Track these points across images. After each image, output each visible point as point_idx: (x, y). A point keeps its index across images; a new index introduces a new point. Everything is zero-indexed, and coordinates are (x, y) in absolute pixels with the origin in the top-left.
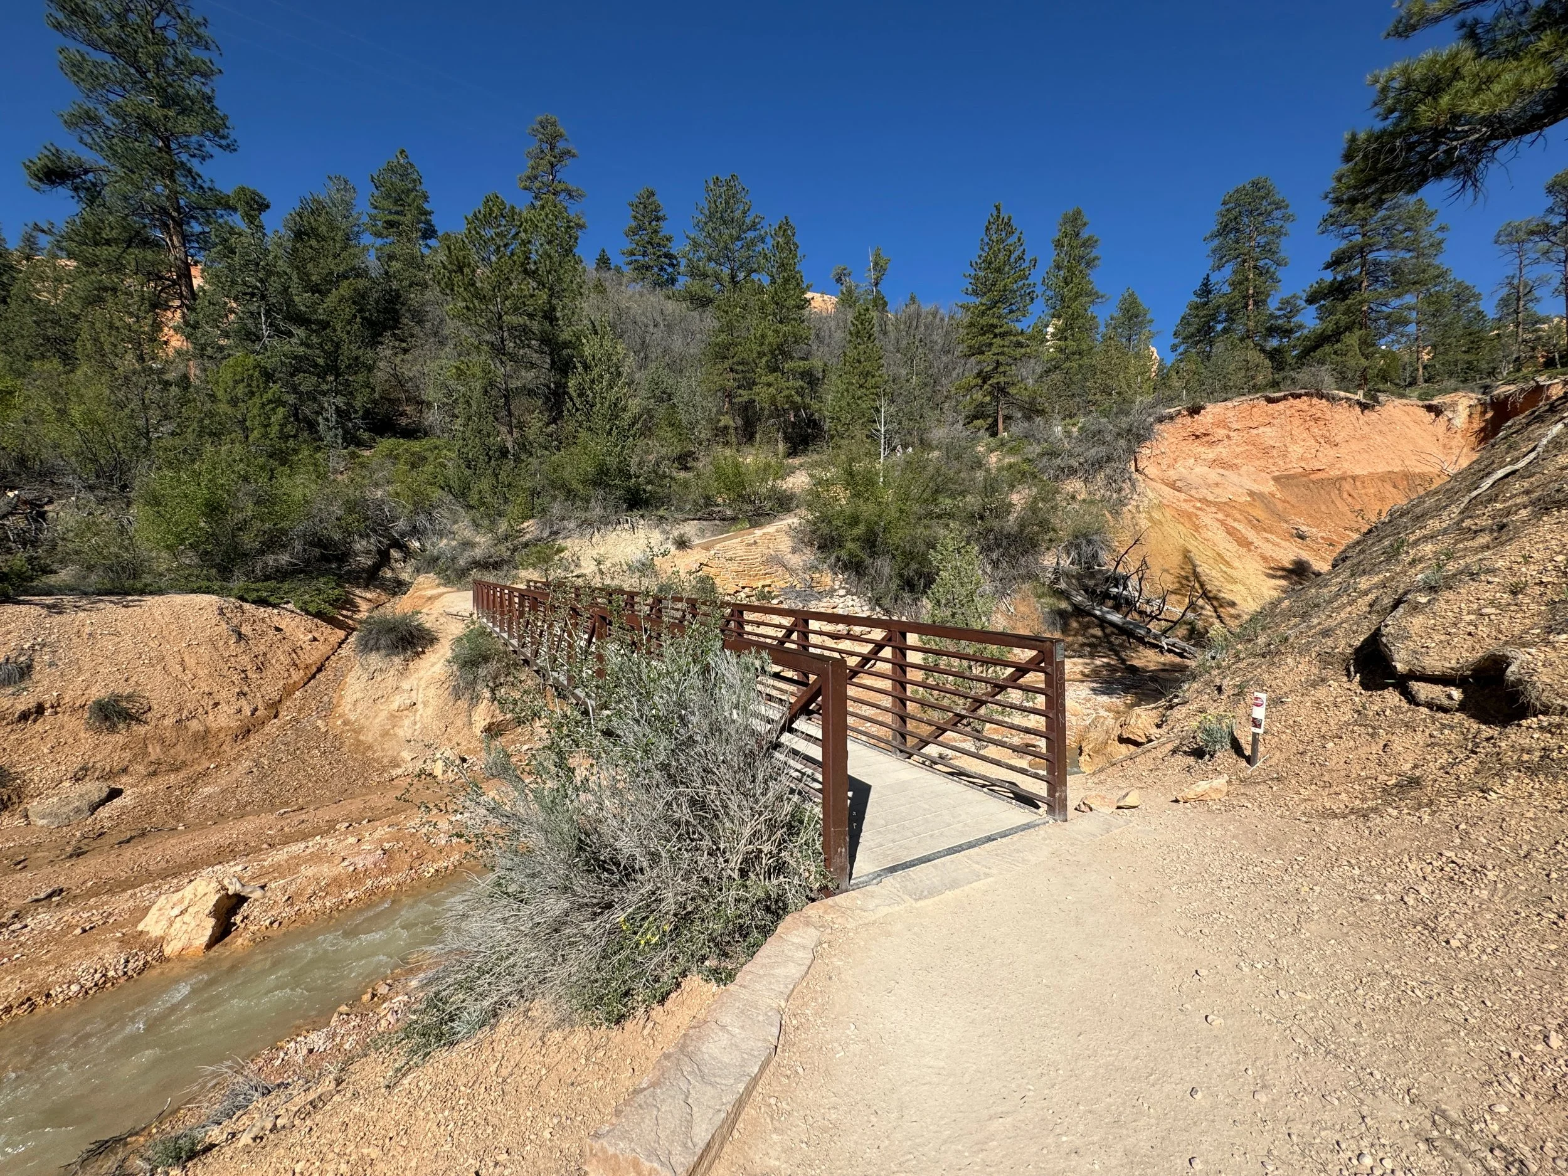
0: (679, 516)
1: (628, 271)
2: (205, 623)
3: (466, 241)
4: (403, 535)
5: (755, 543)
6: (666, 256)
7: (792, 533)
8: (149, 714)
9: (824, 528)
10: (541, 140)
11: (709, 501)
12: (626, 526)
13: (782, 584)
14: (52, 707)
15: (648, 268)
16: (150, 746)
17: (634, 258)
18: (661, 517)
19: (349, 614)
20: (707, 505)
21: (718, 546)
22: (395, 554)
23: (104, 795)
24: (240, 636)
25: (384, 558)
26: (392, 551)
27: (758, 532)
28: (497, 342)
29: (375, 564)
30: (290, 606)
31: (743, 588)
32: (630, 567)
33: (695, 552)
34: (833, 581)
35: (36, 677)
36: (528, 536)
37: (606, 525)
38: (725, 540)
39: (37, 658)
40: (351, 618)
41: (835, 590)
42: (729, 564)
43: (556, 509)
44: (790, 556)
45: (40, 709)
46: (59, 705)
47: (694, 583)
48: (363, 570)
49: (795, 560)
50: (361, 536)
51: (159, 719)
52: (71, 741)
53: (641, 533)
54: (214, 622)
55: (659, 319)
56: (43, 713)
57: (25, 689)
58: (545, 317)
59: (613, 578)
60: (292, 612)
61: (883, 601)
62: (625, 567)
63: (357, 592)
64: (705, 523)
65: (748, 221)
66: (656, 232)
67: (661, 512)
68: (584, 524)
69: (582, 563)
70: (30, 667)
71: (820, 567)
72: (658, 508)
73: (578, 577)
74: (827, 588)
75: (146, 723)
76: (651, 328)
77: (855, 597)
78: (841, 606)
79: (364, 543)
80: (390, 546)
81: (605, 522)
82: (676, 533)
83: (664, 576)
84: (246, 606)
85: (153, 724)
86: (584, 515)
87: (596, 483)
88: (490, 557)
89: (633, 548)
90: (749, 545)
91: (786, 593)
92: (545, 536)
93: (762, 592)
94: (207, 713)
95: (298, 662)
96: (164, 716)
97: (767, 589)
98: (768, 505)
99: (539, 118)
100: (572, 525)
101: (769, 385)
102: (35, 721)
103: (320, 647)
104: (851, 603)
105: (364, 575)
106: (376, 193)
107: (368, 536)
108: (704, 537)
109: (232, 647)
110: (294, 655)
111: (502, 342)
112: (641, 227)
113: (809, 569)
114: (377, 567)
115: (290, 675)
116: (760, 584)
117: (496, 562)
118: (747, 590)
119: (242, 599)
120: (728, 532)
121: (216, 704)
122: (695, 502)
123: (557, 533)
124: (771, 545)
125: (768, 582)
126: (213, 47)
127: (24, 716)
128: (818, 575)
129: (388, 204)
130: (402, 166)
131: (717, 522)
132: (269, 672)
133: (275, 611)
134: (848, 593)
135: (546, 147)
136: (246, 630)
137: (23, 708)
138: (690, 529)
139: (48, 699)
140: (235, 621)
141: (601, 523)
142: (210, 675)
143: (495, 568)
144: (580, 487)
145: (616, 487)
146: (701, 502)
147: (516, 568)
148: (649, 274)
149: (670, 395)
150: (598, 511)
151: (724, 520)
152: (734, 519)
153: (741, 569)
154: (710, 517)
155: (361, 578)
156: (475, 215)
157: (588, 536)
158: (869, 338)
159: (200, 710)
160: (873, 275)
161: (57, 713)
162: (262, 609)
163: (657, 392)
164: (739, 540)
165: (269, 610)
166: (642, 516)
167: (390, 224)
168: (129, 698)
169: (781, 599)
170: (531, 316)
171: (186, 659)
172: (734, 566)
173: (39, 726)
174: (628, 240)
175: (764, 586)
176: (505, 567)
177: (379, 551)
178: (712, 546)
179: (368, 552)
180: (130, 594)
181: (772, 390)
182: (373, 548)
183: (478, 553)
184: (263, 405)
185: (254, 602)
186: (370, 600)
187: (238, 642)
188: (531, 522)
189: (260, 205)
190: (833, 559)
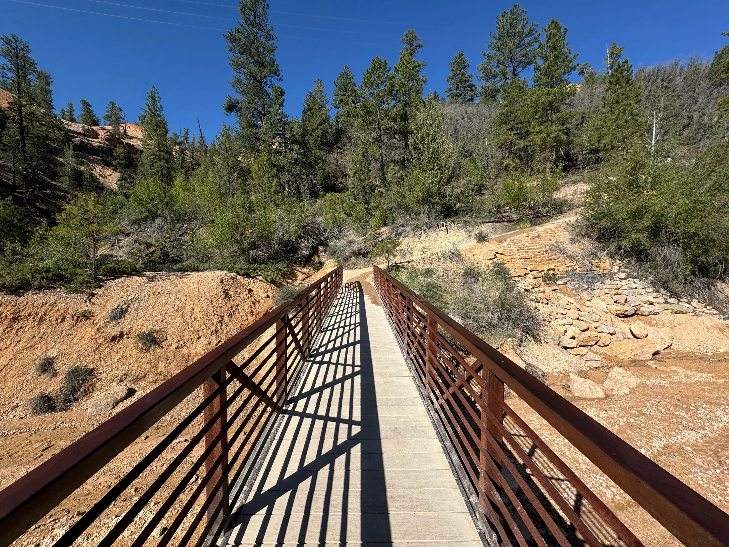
0: (478, 220)
1: (448, 100)
2: (212, 287)
3: (363, 86)
4: (326, 239)
5: (539, 236)
6: (469, 86)
7: (571, 228)
8: (165, 342)
9: (605, 223)
10: (406, 43)
11: (499, 208)
12: (442, 228)
13: (563, 268)
14: (127, 334)
15: (458, 95)
16: (160, 362)
17: (451, 92)
18: (466, 221)
19: (291, 281)
20: (498, 212)
21: (509, 239)
22: (321, 248)
23: (124, 395)
24: (227, 294)
25: (315, 251)
26: (319, 247)
27: (540, 229)
28: (378, 137)
29: (310, 254)
30: (260, 278)
31: (531, 271)
32: (444, 256)
33: (491, 244)
34: (612, 266)
35: (127, 316)
36: (383, 237)
37: (430, 228)
38: (513, 235)
39: (131, 306)
40: (291, 284)
41: (615, 274)
42: (520, 253)
43: (400, 221)
44: (569, 246)
45: (121, 335)
46: (130, 334)
47: (491, 267)
48: (304, 257)
49: (575, 249)
50: (305, 240)
51: (168, 346)
52: (128, 355)
53: (452, 232)
54: (215, 287)
55: (465, 115)
56: (123, 337)
57: (119, 323)
58: (402, 120)
59: (431, 263)
60: (261, 280)
61: (669, 285)
62: (440, 256)
63: (299, 269)
64: (496, 224)
65: (526, 31)
66: (463, 74)
67: (466, 218)
68: (417, 228)
69: (414, 253)
70: (126, 311)
71: (599, 254)
72: (464, 216)
73: (408, 262)
74: (606, 272)
75: (163, 347)
76: (460, 121)
77: (636, 280)
78: (625, 287)
79: (306, 243)
80: (319, 245)
81: (429, 226)
82: (476, 232)
83: (468, 261)
84: (239, 277)
85: (165, 348)
86: (416, 223)
87: (424, 202)
88: (361, 249)
89: (447, 242)
90: (533, 238)
91: (568, 276)
92: (393, 236)
93: (548, 274)
94: (192, 343)
95: (254, 310)
96: (172, 344)
97: (552, 272)
98: (544, 210)
99: (405, 33)
100: (408, 229)
101: (541, 132)
102: (118, 342)
103: (269, 301)
104: (635, 286)
105: (304, 260)
106: (336, 89)
107: (308, 239)
108: (496, 234)
109: (221, 302)
110: (253, 307)
111: (380, 136)
112: (456, 75)
113: (589, 256)
114: (311, 256)
115: (247, 319)
116: (545, 268)
117: (364, 253)
118: (534, 272)
119: (238, 273)
120: (514, 230)
121: (199, 338)
122: (490, 211)
123: (400, 234)
124: (552, 238)
125: (552, 266)
126: (274, 38)
127: (114, 339)
128: (596, 261)
129: (340, 92)
130: (346, 73)
131: (506, 223)
132: (235, 318)
133: (252, 280)
134: (629, 276)
135: (408, 46)
136: (232, 292)
137: (113, 334)
138: (486, 228)
139: (126, 329)
140: (227, 287)
141: (426, 227)
142: (203, 319)
143: (363, 256)
144: (415, 205)
145: (437, 204)
146: (494, 210)
147: (375, 257)
148: (459, 99)
149: (471, 153)
150: (425, 219)
151: (511, 221)
152: (519, 221)
153: (528, 256)
154: (500, 220)
155: (301, 261)
156: (367, 71)
157: (418, 236)
158: (628, 83)
159: (190, 342)
160: (609, 62)
161: (128, 338)
162: (246, 279)
163: (463, 152)
164: (525, 234)
165: (250, 280)
166: (453, 221)
167: (341, 101)
168: (158, 332)
169: (565, 280)
170: (394, 120)
171: (195, 309)
172: (523, 254)
173: (119, 345)
174: (449, 83)
175: (549, 270)
176: (369, 256)
177: (313, 248)
178: (504, 240)
179: (307, 247)
180: (187, 271)
181: (544, 135)
182: (310, 245)
183: (355, 248)
184: (269, 178)
185: (243, 275)
186: (305, 274)
187: (224, 299)
188: (386, 228)
189: (281, 93)
190: (612, 248)
